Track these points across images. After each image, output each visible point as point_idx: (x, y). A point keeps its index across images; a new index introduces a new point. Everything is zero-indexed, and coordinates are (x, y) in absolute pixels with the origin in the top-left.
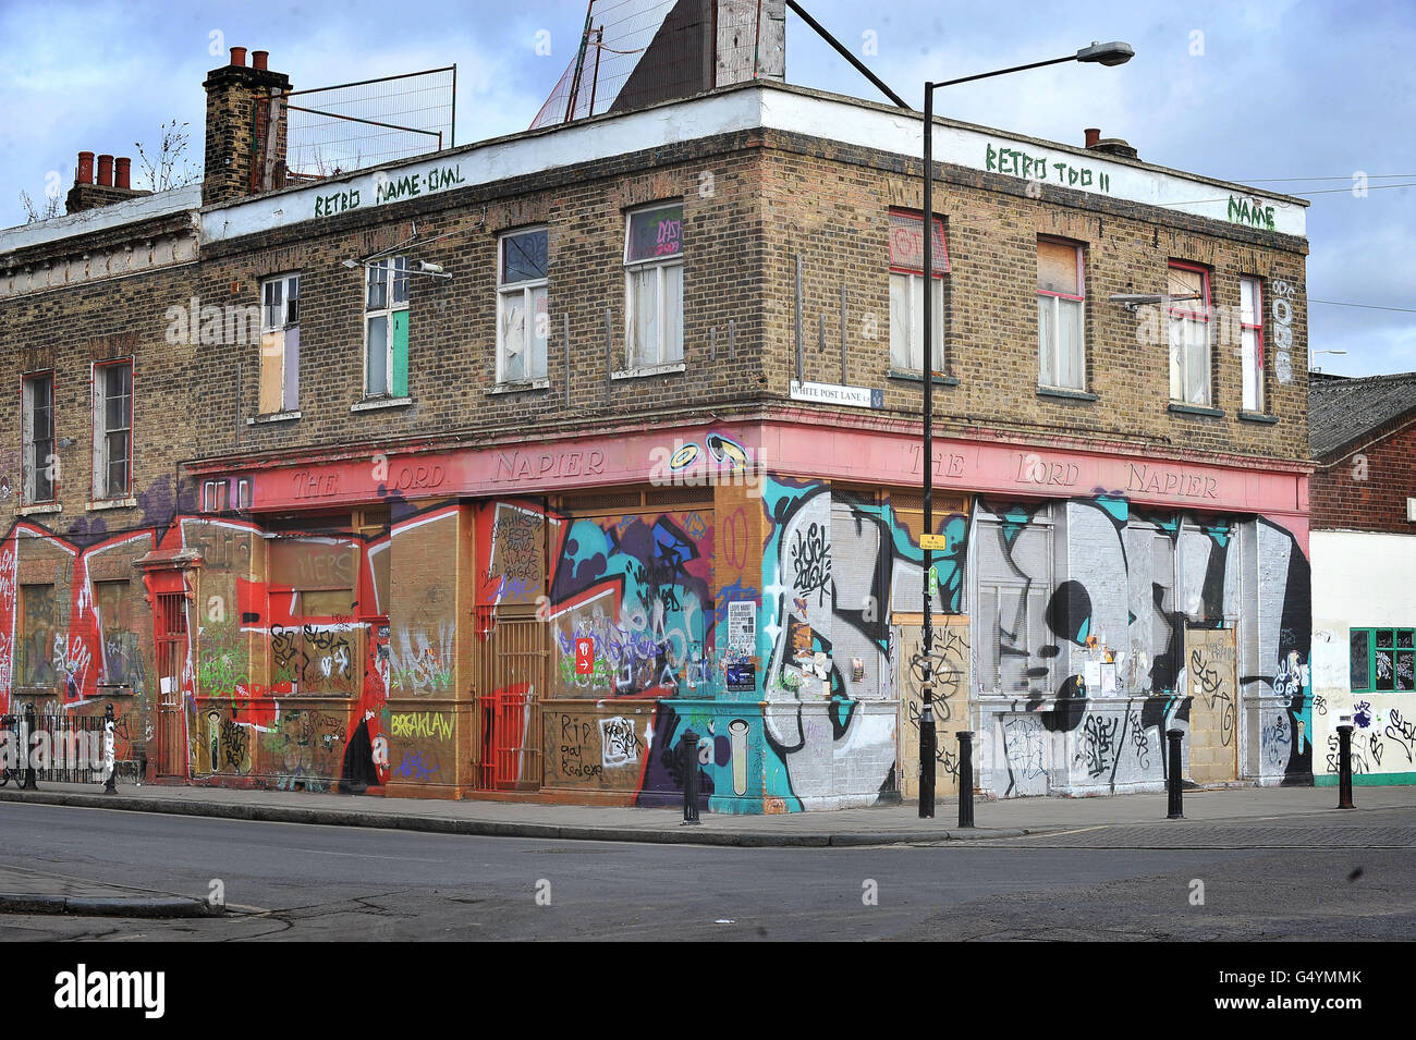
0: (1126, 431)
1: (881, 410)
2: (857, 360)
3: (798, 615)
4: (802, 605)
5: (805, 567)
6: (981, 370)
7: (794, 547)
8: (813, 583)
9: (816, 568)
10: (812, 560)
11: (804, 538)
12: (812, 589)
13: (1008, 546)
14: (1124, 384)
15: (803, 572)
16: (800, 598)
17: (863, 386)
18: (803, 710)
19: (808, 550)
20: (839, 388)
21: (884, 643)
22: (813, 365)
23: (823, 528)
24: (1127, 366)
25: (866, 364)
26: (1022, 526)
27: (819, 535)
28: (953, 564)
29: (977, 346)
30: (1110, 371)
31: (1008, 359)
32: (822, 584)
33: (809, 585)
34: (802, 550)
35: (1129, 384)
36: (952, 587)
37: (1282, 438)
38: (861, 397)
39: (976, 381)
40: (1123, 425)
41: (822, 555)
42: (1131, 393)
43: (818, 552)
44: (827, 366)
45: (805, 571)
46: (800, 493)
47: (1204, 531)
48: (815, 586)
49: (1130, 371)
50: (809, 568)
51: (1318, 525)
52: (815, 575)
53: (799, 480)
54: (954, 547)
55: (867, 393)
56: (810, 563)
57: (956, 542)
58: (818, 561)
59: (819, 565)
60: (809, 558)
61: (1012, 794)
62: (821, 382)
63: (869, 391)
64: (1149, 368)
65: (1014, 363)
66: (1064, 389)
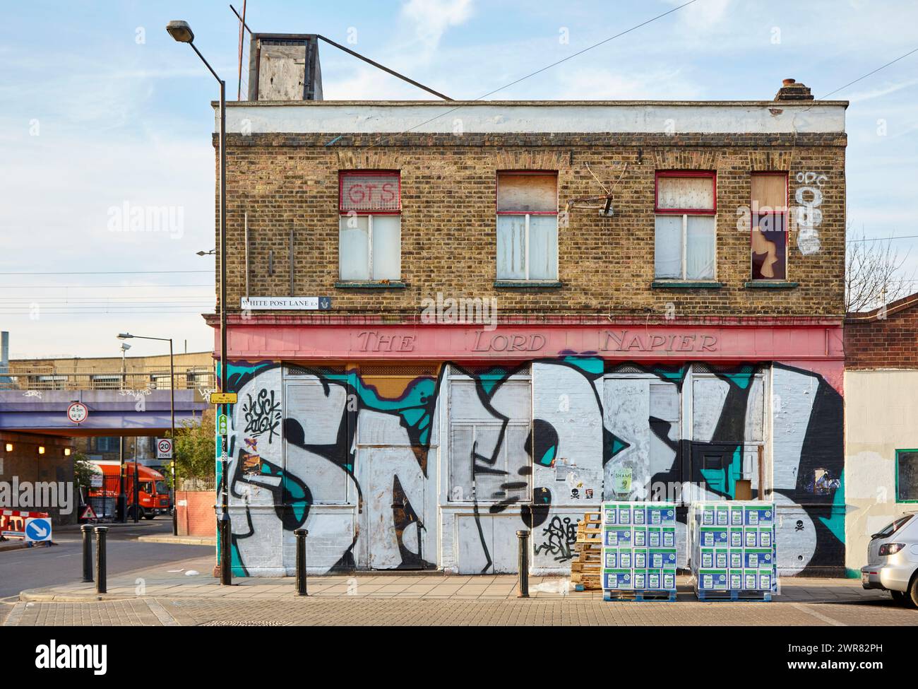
0: (599, 306)
1: (329, 310)
2: (305, 279)
3: (249, 449)
4: (253, 443)
5: (256, 418)
6: (433, 275)
7: (245, 405)
8: (262, 428)
9: (267, 418)
10: (262, 413)
11: (255, 399)
12: (262, 432)
13: (485, 398)
14: (597, 272)
15: (253, 421)
16: (251, 438)
17: (313, 296)
18: (252, 511)
19: (258, 407)
20: (288, 299)
21: (349, 467)
22: (262, 285)
23: (272, 393)
24: (600, 258)
25: (314, 281)
26: (500, 382)
27: (269, 396)
28: (422, 412)
29: (430, 258)
30: (580, 263)
31: (462, 264)
32: (272, 429)
33: (259, 429)
34: (253, 407)
35: (603, 272)
36: (421, 426)
37: (804, 299)
38: (312, 303)
39: (426, 284)
40: (594, 303)
41: (271, 410)
42: (604, 278)
43: (267, 408)
44: (276, 285)
45: (255, 421)
46: (253, 370)
47: (722, 378)
48: (265, 430)
49: (605, 262)
50: (259, 419)
51: (852, 362)
52: (265, 422)
53: (249, 362)
54: (423, 400)
55: (316, 300)
56: (260, 416)
57: (426, 395)
58: (268, 414)
59: (269, 417)
60: (259, 411)
61: (490, 570)
62: (271, 296)
63: (317, 298)
64: (629, 258)
65: (470, 267)
66: (530, 281)
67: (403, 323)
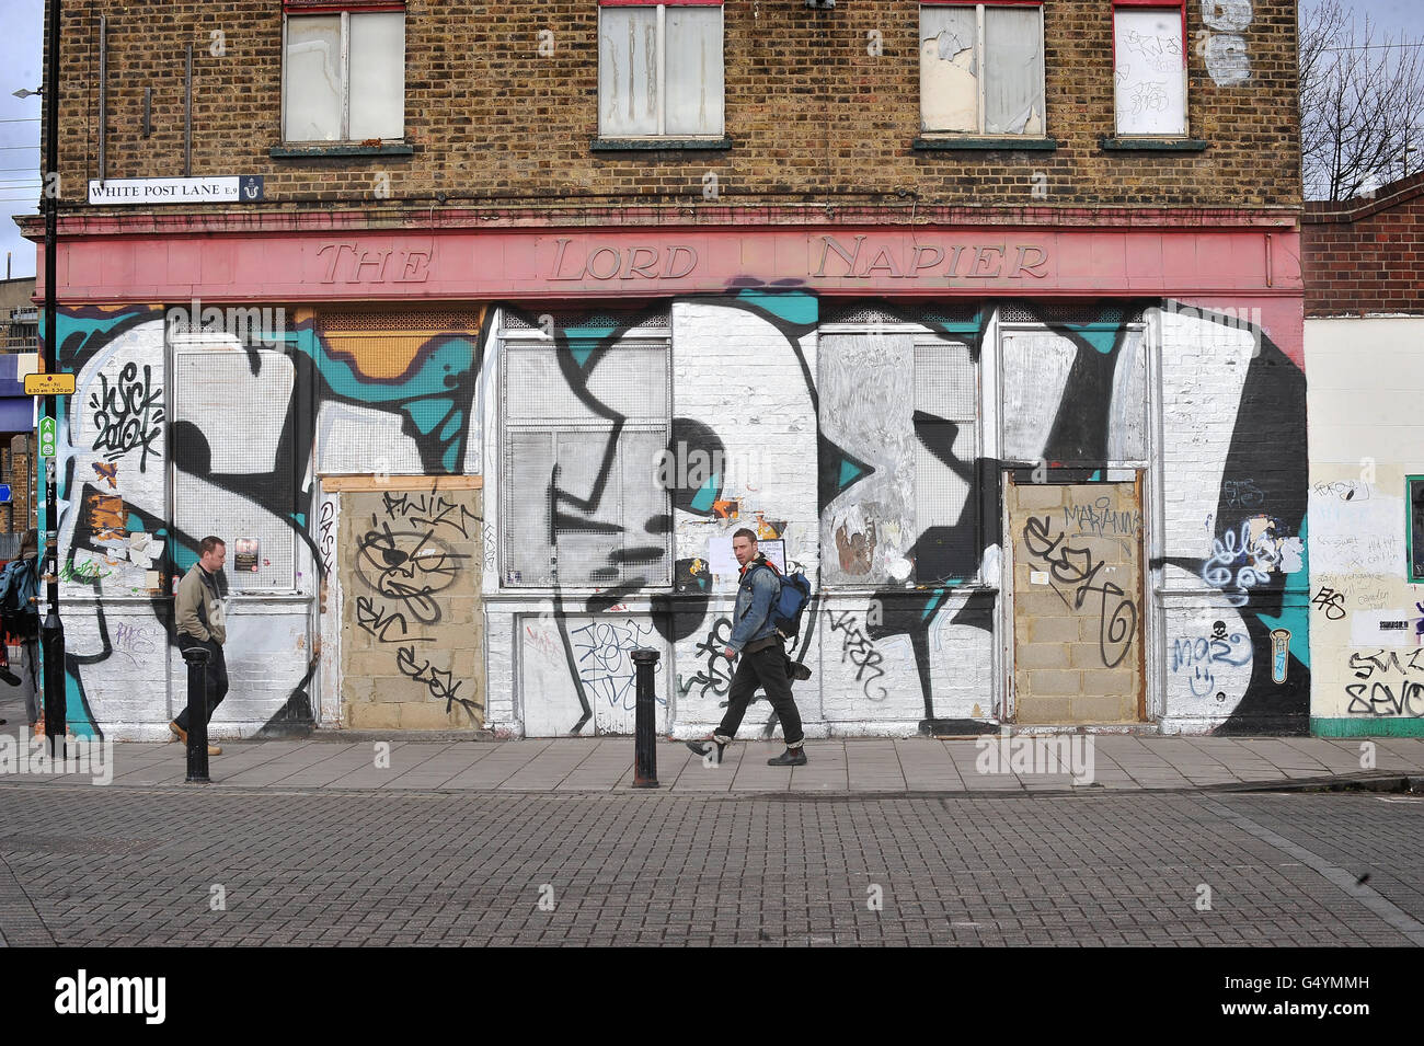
0: (807, 188)
1: (260, 202)
2: (214, 141)
3: (102, 485)
4: (108, 472)
5: (114, 420)
6: (468, 128)
7: (94, 396)
8: (127, 442)
9: (136, 422)
10: (127, 411)
11: (113, 382)
12: (126, 450)
13: (577, 378)
14: (802, 118)
15: (108, 428)
16: (105, 462)
17: (228, 174)
18: (107, 610)
19: (118, 398)
20: (179, 182)
21: (300, 518)
22: (130, 156)
23: (147, 370)
24: (810, 91)
25: (232, 144)
26: (606, 344)
27: (140, 378)
28: (447, 404)
29: (462, 95)
30: (768, 102)
31: (528, 105)
32: (145, 442)
33: (121, 444)
34: (109, 398)
35: (815, 118)
36: (445, 435)
37: (1222, 173)
38: (226, 188)
39: (455, 145)
40: (797, 181)
41: (144, 404)
42: (819, 131)
43: (138, 401)
44: (157, 155)
45: (115, 427)
46: (104, 326)
47: (1061, 331)
48: (133, 445)
49: (819, 98)
50: (121, 423)
51: (1323, 307)
52: (132, 429)
53: (102, 308)
54: (448, 381)
55: (234, 182)
56: (123, 416)
57: (454, 372)
58: (138, 413)
59: (141, 418)
60: (120, 408)
61: (588, 728)
62: (146, 176)
63: (238, 178)
64: (867, 90)
65: (543, 111)
66: (667, 138)
67: (409, 226)
